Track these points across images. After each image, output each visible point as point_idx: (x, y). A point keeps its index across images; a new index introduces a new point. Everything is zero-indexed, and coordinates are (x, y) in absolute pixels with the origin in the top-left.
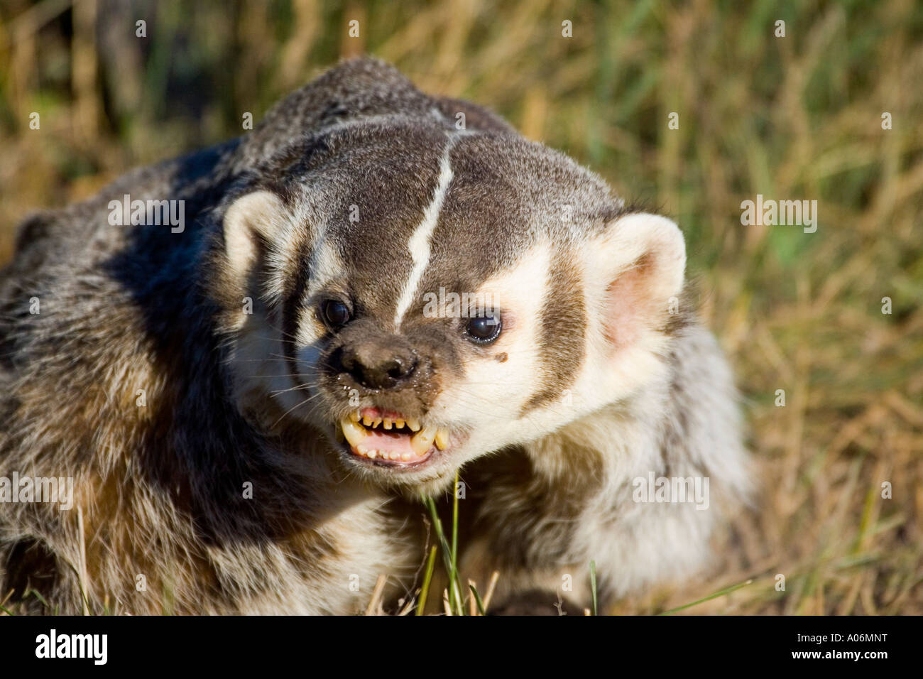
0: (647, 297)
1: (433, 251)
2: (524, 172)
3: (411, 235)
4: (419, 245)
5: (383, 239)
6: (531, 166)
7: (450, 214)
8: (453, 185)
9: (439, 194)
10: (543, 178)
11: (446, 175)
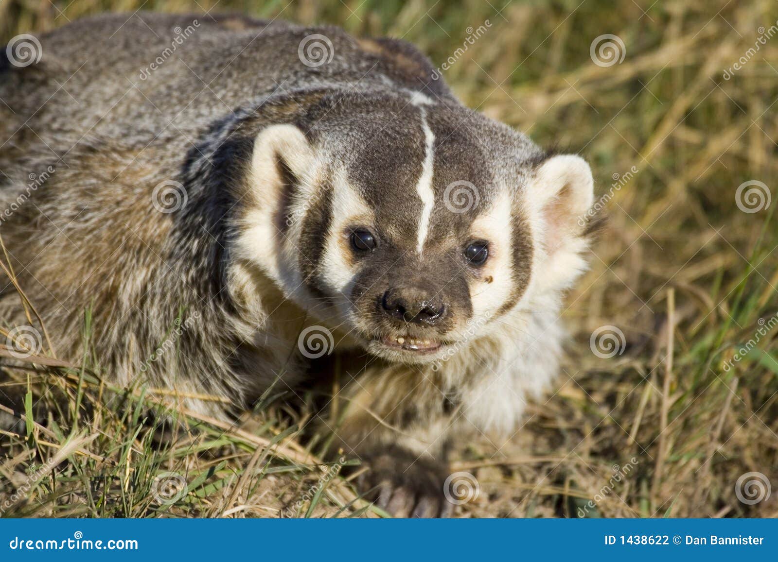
0: (568, 213)
1: (436, 195)
2: (481, 136)
3: (417, 182)
4: (424, 188)
5: (398, 185)
6: (485, 131)
7: (441, 167)
8: (437, 144)
9: (429, 152)
10: (495, 140)
11: (430, 137)
